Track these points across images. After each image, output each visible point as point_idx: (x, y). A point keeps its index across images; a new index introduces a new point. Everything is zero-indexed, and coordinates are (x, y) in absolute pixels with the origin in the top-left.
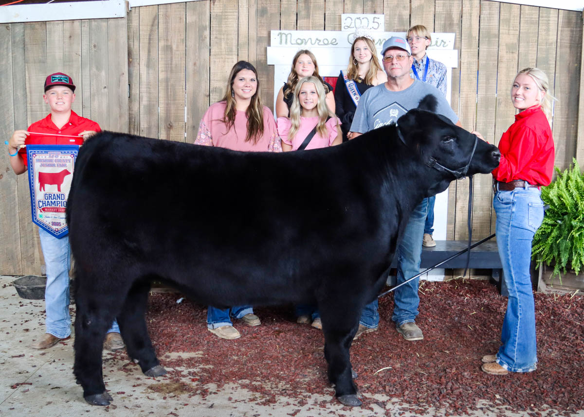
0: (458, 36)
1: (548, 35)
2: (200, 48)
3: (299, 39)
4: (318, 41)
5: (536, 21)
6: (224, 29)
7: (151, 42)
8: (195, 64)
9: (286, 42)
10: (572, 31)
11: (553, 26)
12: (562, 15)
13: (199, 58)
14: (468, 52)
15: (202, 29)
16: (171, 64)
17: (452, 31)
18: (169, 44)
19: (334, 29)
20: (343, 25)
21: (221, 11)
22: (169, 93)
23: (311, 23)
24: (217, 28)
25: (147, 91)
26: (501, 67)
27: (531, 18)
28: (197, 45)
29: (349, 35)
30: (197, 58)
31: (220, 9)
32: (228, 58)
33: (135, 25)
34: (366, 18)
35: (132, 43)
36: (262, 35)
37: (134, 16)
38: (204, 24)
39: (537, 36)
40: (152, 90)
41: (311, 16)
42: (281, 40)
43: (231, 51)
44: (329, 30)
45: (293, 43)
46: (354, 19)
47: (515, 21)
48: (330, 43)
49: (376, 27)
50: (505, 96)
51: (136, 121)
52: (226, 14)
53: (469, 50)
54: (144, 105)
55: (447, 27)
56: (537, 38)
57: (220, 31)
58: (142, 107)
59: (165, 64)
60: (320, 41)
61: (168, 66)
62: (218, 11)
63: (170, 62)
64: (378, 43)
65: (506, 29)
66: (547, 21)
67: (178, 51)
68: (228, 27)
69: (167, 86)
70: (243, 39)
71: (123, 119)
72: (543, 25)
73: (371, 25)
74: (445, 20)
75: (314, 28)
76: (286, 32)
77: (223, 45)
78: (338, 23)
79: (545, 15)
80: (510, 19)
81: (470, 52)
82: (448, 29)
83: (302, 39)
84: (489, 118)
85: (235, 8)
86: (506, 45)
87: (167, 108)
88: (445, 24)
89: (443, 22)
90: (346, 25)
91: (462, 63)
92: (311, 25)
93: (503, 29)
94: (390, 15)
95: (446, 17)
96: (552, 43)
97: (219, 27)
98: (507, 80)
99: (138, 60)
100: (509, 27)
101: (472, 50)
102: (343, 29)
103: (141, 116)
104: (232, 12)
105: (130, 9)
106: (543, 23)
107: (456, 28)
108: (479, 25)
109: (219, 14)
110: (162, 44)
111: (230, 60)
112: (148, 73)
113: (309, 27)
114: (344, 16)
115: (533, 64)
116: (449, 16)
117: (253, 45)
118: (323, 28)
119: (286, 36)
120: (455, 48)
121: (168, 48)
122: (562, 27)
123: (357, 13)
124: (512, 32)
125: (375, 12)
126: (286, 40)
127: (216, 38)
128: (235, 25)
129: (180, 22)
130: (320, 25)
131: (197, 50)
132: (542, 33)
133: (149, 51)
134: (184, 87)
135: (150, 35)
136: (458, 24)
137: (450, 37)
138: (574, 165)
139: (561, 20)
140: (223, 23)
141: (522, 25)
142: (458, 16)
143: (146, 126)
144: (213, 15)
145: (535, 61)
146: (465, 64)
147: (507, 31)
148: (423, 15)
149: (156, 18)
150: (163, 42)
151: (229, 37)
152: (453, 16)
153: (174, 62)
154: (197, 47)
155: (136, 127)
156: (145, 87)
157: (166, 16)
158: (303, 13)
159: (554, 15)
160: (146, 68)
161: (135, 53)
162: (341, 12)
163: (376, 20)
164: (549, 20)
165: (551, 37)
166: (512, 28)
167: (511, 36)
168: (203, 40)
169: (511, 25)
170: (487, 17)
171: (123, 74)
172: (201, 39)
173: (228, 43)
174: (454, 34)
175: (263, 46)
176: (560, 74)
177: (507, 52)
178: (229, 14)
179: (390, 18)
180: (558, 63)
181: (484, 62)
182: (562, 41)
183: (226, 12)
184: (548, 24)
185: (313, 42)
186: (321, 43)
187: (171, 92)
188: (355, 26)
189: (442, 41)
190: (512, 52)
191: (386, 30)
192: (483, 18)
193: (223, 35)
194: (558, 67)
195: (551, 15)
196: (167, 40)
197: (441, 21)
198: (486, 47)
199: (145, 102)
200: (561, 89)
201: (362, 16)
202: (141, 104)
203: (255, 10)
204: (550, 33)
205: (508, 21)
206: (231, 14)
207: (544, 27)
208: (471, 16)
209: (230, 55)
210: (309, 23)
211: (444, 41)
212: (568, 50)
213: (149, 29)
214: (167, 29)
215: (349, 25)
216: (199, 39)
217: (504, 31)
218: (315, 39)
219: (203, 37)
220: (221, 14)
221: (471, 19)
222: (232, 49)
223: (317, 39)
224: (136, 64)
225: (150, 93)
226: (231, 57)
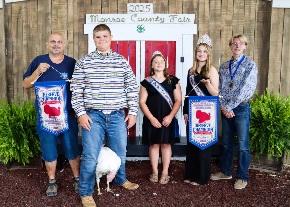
0: (197, 16)
1: (250, 15)
2: (46, 26)
3: (102, 19)
4: (113, 20)
5: (243, 7)
6: (59, 14)
7: (19, 23)
8: (43, 35)
9: (95, 21)
10: (264, 13)
11: (253, 10)
12: (258, 3)
13: (45, 31)
14: (203, 25)
15: (47, 15)
16: (30, 36)
17: (193, 13)
18: (28, 24)
19: (123, 13)
20: (128, 10)
21: (57, 4)
22: (29, 52)
23: (109, 10)
24: (56, 14)
25: (16, 51)
26: (222, 34)
27: (240, 5)
28: (44, 24)
29: (132, 16)
30: (44, 31)
31: (57, 3)
32: (62, 31)
33: (9, 13)
34: (142, 5)
35: (7, 24)
36: (81, 17)
37: (9, 8)
38: (48, 11)
39: (244, 15)
40: (20, 51)
41: (110, 5)
42: (92, 19)
43: (63, 27)
44: (120, 13)
45: (99, 21)
46: (135, 6)
47: (231, 7)
48: (120, 20)
49: (148, 11)
50: (225, 51)
51: (11, 69)
52: (61, 5)
53: (203, 24)
54: (15, 60)
55: (190, 10)
56: (243, 17)
57: (57, 16)
58: (14, 61)
59: (26, 36)
60: (115, 19)
61: (28, 37)
62: (56, 4)
63: (29, 34)
64: (149, 20)
65: (225, 12)
66: (249, 6)
67: (33, 28)
68: (62, 13)
69: (28, 48)
70: (70, 20)
71: (3, 67)
72: (247, 9)
73: (145, 10)
74: (189, 7)
75: (112, 12)
76: (95, 15)
77: (59, 24)
78: (125, 9)
79: (248, 3)
80: (227, 6)
81: (204, 25)
82: (191, 11)
83: (104, 18)
84: (216, 64)
85: (66, 2)
86: (226, 21)
87: (28, 61)
88: (189, 9)
89: (187, 8)
90: (130, 10)
91: (199, 32)
92: (109, 11)
93: (224, 12)
94: (156, 4)
95: (189, 5)
96: (252, 20)
97: (56, 13)
98: (226, 42)
99: (11, 34)
100: (227, 10)
101: (205, 24)
102: (128, 12)
103: (13, 66)
104: (63, 4)
105: (5, 4)
106: (246, 8)
107: (195, 11)
108: (209, 9)
109: (56, 5)
110: (24, 24)
111: (63, 32)
112: (17, 41)
113: (109, 12)
114: (129, 5)
115: (241, 32)
116: (191, 4)
117: (76, 23)
118: (117, 12)
119: (95, 17)
120: (195, 23)
121: (28, 26)
122: (258, 10)
123: (137, 3)
124: (229, 13)
125: (147, 2)
126: (95, 19)
127: (55, 20)
128: (66, 12)
129: (34, 11)
130: (115, 10)
131: (44, 26)
132: (247, 14)
133: (17, 29)
134: (37, 49)
135: (17, 19)
136: (196, 9)
137: (192, 17)
138: (266, 92)
139: (257, 6)
140: (59, 11)
141: (235, 9)
142: (197, 4)
143: (16, 72)
144: (53, 6)
145: (242, 30)
146: (201, 32)
147: (226, 13)
148: (176, 3)
149: (21, 9)
150: (25, 23)
151: (63, 19)
152: (194, 4)
153: (31, 34)
154: (44, 25)
155: (11, 72)
156: (15, 49)
157: (27, 8)
158: (105, 4)
159: (253, 3)
160: (16, 38)
161: (9, 30)
162: (127, 2)
163: (148, 7)
164: (251, 6)
165: (251, 17)
166: (229, 11)
167: (228, 16)
168: (48, 21)
169: (228, 9)
170: (214, 5)
171: (2, 41)
172: (46, 20)
173: (61, 23)
174: (195, 14)
175: (82, 23)
176: (257, 38)
177: (226, 25)
178: (62, 5)
179: (156, 6)
180: (256, 32)
181: (213, 31)
182: (258, 19)
183: (60, 4)
184: (250, 9)
185: (111, 21)
186: (116, 21)
187: (30, 52)
188: (136, 10)
189: (188, 19)
190: (229, 25)
191: (154, 13)
192: (211, 5)
193: (59, 17)
194: (256, 34)
195: (252, 3)
196: (27, 22)
197: (186, 7)
198: (214, 22)
199: (15, 58)
200: (258, 47)
201: (139, 4)
202: (13, 59)
203: (77, 3)
204: (252, 14)
205: (226, 7)
206: (63, 5)
207: (248, 11)
208: (204, 4)
209: (63, 29)
210: (109, 9)
211: (189, 19)
212: (262, 24)
213: (17, 16)
214: (27, 16)
215: (132, 10)
216: (45, 21)
217: (224, 13)
218: (112, 19)
219: (48, 19)
220: (57, 6)
221: (204, 6)
222: (64, 26)
223: (113, 19)
224: (10, 36)
225: (18, 53)
226: (63, 30)
